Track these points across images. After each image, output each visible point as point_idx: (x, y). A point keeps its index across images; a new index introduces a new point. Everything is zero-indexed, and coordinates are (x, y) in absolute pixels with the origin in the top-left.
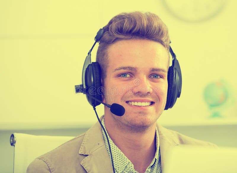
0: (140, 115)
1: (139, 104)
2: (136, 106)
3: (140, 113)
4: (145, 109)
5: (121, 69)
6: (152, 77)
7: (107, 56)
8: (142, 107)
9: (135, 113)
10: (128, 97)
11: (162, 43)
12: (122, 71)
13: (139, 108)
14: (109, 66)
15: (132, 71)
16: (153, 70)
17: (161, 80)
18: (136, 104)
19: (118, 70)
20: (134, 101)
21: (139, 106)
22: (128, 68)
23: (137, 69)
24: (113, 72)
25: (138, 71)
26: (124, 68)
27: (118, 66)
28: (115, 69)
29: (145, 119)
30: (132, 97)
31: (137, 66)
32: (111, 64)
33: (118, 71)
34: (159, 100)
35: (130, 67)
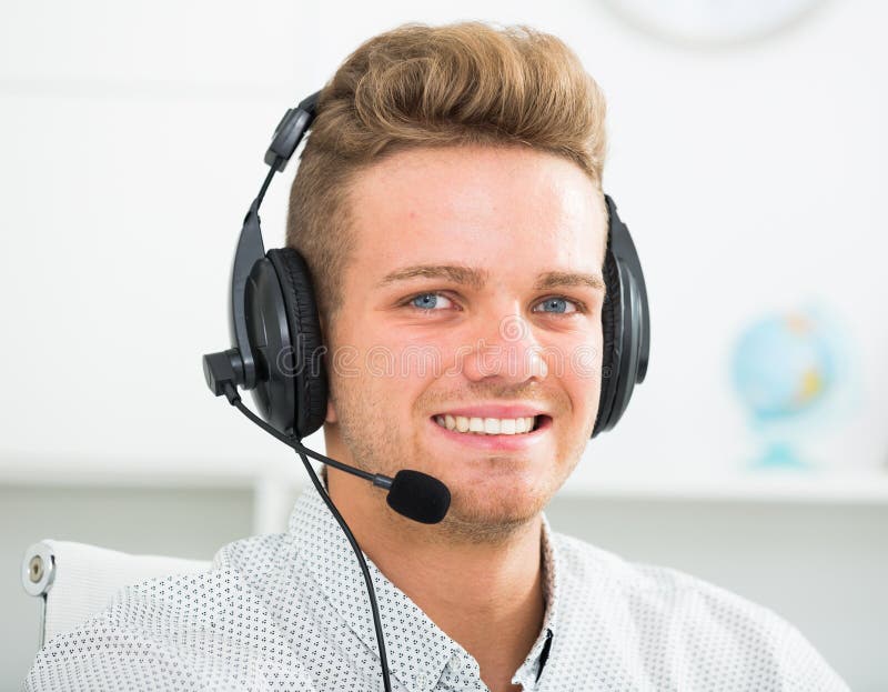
0: (492, 472)
1: (492, 426)
2: (475, 433)
3: (493, 462)
4: (512, 449)
5: (416, 274)
6: (541, 308)
7: (347, 214)
8: (501, 439)
9: (473, 464)
10: (445, 398)
11: (580, 160)
12: (421, 283)
13: (486, 445)
14: (355, 260)
15: (462, 287)
16: (552, 279)
17: (579, 318)
18: (477, 425)
19: (400, 277)
20: (469, 414)
21: (487, 434)
22: (445, 272)
23: (484, 278)
24: (378, 286)
25: (489, 286)
26: (429, 272)
27: (402, 262)
28: (387, 273)
29: (517, 489)
30: (460, 397)
31: (486, 267)
32: (364, 252)
33: (402, 282)
34: (570, 408)
35: (456, 270)
